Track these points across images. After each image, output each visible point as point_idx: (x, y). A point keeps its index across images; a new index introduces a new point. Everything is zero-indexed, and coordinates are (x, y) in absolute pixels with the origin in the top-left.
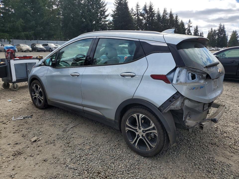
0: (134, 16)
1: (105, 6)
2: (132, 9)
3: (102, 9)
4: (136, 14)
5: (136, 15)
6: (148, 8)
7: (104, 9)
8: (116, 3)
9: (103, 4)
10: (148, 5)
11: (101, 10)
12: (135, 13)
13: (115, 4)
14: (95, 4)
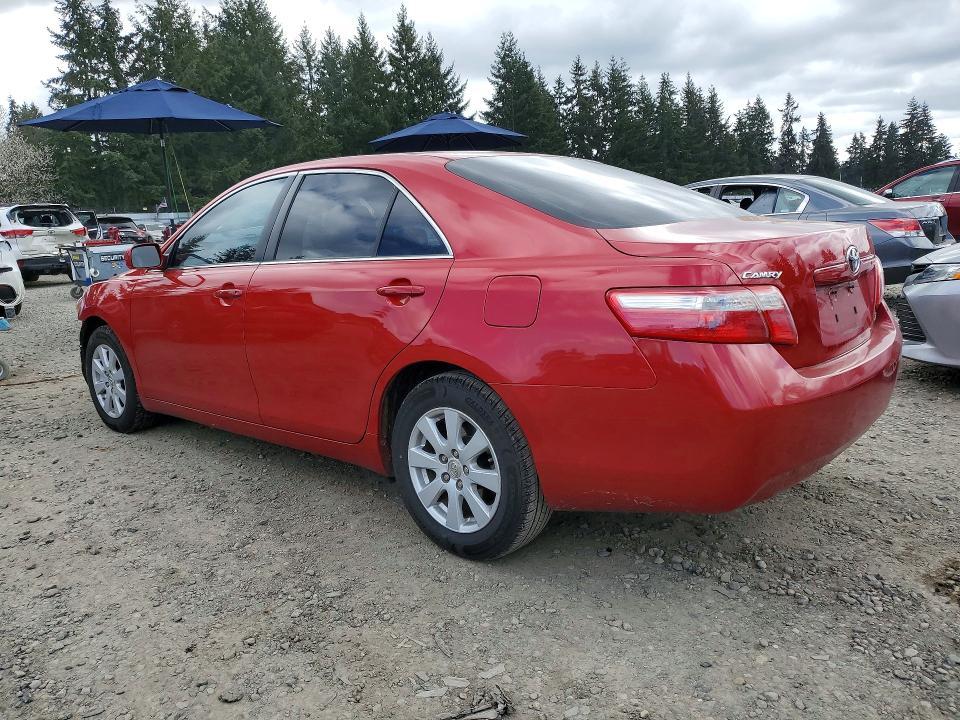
0: (566, 103)
1: (461, 90)
2: (559, 82)
3: (451, 101)
4: (574, 97)
5: (574, 102)
6: (605, 81)
7: (459, 101)
8: (497, 77)
9: (454, 86)
10: (605, 70)
11: (450, 105)
12: (569, 94)
13: (494, 79)
14: (430, 88)
